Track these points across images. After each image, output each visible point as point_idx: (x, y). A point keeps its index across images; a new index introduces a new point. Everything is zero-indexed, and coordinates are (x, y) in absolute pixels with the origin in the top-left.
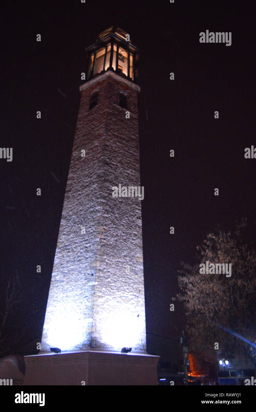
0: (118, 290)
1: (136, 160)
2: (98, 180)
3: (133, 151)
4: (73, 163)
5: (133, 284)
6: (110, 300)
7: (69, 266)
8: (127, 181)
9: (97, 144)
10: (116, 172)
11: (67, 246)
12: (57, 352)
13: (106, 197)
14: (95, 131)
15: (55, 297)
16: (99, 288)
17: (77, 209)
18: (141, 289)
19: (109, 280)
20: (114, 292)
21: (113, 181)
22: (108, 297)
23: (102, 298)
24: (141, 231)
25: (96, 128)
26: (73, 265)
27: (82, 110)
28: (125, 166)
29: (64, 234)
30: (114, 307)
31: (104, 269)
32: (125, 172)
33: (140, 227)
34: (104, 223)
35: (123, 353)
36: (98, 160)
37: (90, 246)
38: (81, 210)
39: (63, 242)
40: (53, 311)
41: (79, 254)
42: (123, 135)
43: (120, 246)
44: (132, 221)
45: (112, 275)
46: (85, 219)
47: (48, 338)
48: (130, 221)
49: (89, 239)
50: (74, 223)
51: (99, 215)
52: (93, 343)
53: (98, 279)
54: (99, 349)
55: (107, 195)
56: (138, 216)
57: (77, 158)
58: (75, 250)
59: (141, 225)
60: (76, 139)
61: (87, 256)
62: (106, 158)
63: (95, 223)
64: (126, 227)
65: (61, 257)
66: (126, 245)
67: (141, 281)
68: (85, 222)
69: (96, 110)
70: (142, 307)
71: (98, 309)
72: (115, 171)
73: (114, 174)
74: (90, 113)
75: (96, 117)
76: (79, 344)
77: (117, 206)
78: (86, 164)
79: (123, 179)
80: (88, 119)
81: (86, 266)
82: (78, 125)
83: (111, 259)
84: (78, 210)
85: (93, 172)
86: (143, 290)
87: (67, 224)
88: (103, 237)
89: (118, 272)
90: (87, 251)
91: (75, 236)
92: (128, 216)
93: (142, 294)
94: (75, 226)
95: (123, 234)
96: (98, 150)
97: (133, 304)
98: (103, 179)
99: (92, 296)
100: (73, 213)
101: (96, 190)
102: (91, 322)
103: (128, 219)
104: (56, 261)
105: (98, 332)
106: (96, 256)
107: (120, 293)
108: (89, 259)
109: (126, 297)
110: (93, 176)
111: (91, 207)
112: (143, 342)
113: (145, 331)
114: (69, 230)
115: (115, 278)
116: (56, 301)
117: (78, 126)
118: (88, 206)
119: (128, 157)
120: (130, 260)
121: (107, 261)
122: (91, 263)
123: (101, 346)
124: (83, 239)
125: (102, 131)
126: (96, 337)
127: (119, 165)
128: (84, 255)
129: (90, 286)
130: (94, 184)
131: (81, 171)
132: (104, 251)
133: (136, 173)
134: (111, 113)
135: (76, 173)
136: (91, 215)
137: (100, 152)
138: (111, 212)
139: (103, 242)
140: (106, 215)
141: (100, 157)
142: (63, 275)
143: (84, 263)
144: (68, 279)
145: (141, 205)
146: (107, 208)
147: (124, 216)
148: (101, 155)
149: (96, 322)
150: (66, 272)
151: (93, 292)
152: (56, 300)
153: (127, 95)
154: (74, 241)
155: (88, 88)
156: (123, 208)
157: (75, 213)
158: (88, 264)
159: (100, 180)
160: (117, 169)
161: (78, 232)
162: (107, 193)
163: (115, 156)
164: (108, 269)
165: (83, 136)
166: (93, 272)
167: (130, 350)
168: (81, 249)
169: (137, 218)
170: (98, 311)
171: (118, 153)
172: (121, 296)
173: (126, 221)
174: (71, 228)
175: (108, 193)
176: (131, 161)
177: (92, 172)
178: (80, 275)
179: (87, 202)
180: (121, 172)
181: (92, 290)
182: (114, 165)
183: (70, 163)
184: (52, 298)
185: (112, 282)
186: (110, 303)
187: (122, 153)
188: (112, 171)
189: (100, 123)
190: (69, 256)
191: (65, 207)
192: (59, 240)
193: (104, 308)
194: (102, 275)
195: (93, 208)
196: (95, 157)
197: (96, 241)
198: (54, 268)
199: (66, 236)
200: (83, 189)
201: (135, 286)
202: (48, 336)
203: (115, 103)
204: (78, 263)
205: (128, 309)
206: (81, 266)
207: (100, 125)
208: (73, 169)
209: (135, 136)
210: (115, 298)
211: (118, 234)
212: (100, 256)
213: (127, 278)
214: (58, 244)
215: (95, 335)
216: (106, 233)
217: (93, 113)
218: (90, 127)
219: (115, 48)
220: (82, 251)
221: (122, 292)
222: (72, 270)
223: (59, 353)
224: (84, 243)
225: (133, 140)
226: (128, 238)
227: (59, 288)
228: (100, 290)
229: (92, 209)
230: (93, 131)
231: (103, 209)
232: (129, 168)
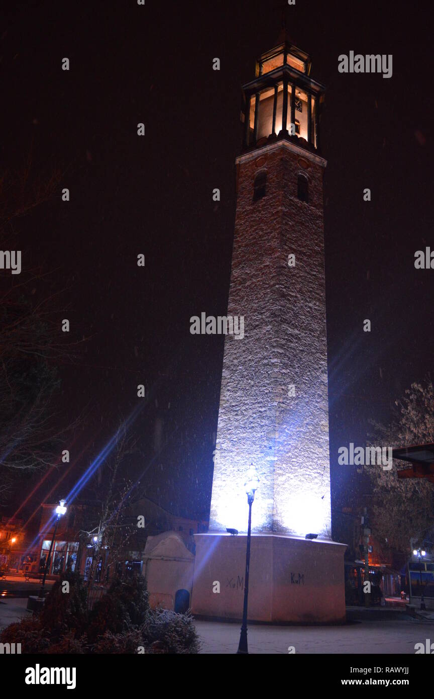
0: (300, 467)
1: (321, 285)
2: (273, 319)
3: (317, 272)
4: (234, 287)
5: (316, 459)
6: (291, 479)
7: (239, 433)
8: (309, 319)
9: (268, 263)
10: (296, 307)
11: (233, 406)
12: (234, 533)
13: (283, 345)
14: (264, 240)
15: (223, 469)
16: (279, 464)
17: (244, 358)
18: (326, 465)
19: (290, 454)
20: (295, 469)
21: (291, 321)
22: (290, 475)
23: (282, 476)
24: (326, 390)
25: (265, 236)
26: (244, 433)
27: (241, 200)
28: (306, 297)
29: (228, 390)
30: (296, 487)
31: (284, 441)
32: (306, 306)
33: (326, 385)
34: (282, 381)
35: (308, 540)
36: (272, 289)
37: (265, 411)
38: (250, 360)
39: (228, 400)
40: (221, 486)
41: (251, 419)
42: (303, 247)
43: (301, 411)
44: (316, 377)
45: (293, 448)
46: (257, 374)
47: (218, 516)
48: (313, 377)
49: (264, 402)
50: (242, 377)
51: (276, 370)
52: (274, 526)
53: (277, 453)
54: (280, 533)
55: (284, 342)
56: (323, 369)
57: (239, 280)
58: (245, 413)
59: (327, 381)
60: (235, 248)
61: (262, 424)
62: (281, 287)
63: (271, 381)
64: (309, 386)
65: (226, 420)
66: (309, 409)
67: (326, 455)
68: (258, 378)
69: (264, 205)
70: (327, 488)
71: (278, 489)
72: (294, 306)
73: (293, 310)
74: (254, 208)
75: (265, 217)
76: (258, 526)
77: (297, 357)
78: (253, 292)
79: (304, 317)
80: (252, 217)
81: (261, 436)
82: (237, 225)
83: (291, 429)
84: (246, 360)
85: (265, 307)
86: (329, 466)
87: (232, 376)
88: (281, 400)
89: (299, 445)
90: (263, 418)
91: (243, 395)
92: (310, 370)
93: (327, 472)
94: (243, 381)
95: (304, 396)
96: (270, 273)
97: (317, 483)
98: (280, 319)
99: (270, 473)
100: (238, 362)
101: (271, 334)
102: (271, 504)
103: (311, 374)
104: (221, 425)
105: (279, 515)
106: (274, 424)
107: (302, 471)
108: (265, 428)
109: (309, 475)
110: (264, 313)
111: (264, 358)
112: (328, 528)
113: (330, 516)
114: (235, 385)
115: (296, 452)
116: (226, 475)
117: (238, 227)
118: (260, 356)
119: (310, 282)
120: (313, 430)
121: (286, 431)
122: (268, 433)
123: (283, 530)
124: (255, 400)
125: (274, 243)
126: (277, 521)
127: (299, 296)
128: (258, 421)
129: (268, 461)
130: (268, 326)
131: (247, 302)
132: (283, 418)
133: (321, 305)
134: (287, 212)
135: (239, 304)
136: (265, 370)
137: (273, 277)
138: (290, 365)
139: (282, 407)
140: (284, 371)
141: (274, 285)
142: (231, 443)
143: (258, 432)
144: (238, 449)
145: (326, 354)
146: (286, 361)
147: (306, 370)
148: (275, 282)
149: (277, 504)
150: (235, 440)
151: (272, 469)
152: (224, 473)
153: (308, 177)
154: (243, 402)
155: (249, 162)
156: (304, 360)
157: (242, 363)
158: (265, 434)
159: (275, 320)
160: (296, 302)
161: (248, 389)
162: (284, 339)
163: (294, 283)
164: (288, 441)
165: (246, 246)
166: (271, 444)
167: (315, 536)
168: (253, 413)
169: (322, 372)
170: (279, 491)
171: (298, 278)
172: (303, 474)
173: (309, 378)
174: (238, 384)
175: (286, 339)
176: (314, 287)
177: (263, 307)
178: (254, 446)
179: (259, 350)
180: (302, 306)
181: (271, 466)
182: (293, 296)
183: (229, 287)
184: (219, 470)
185: (293, 456)
186: (291, 482)
187: (303, 276)
188: (290, 306)
189: (271, 228)
190: (237, 420)
191: (227, 352)
192: (222, 398)
193: (285, 488)
194: (281, 448)
195: (267, 359)
196: (267, 284)
197: (273, 406)
198: (218, 433)
199: (231, 393)
200: (251, 329)
201: (319, 462)
202: (218, 513)
203: (291, 195)
204: (250, 430)
205: (312, 489)
206: (255, 435)
207: (271, 233)
208: (234, 296)
209: (320, 246)
210: (296, 476)
211: (299, 395)
212: (279, 426)
213: (310, 451)
214: (221, 402)
215: (276, 518)
216: (285, 395)
217: (260, 209)
218: (257, 233)
219: (290, 90)
220: (254, 415)
221: (304, 469)
222: (243, 439)
223: (235, 535)
224: (257, 405)
225: (317, 253)
226: (311, 400)
227: (227, 459)
228: (280, 466)
229: (265, 361)
230: (261, 240)
231: (281, 362)
232: (312, 298)
